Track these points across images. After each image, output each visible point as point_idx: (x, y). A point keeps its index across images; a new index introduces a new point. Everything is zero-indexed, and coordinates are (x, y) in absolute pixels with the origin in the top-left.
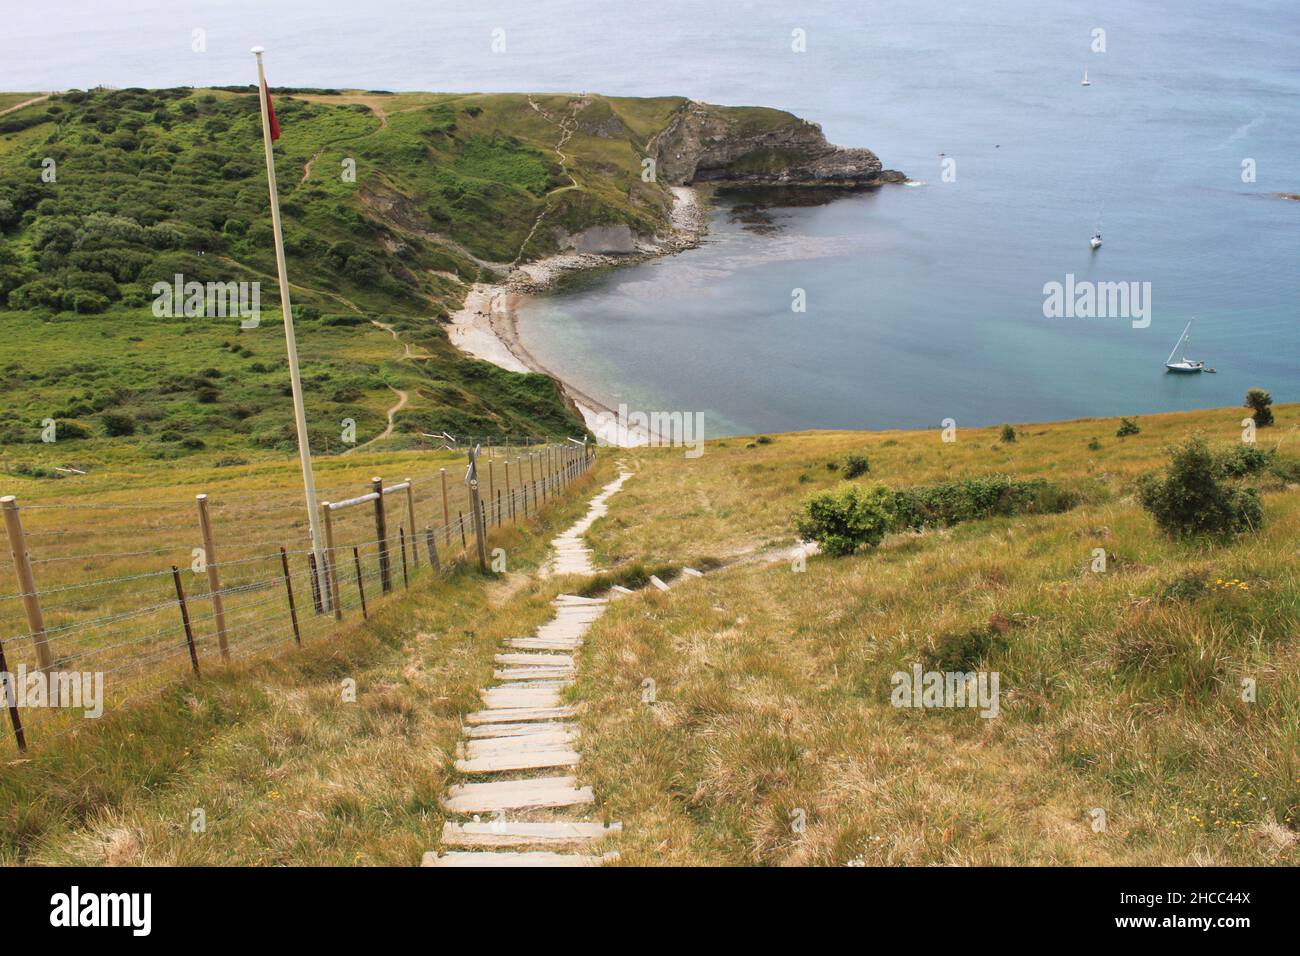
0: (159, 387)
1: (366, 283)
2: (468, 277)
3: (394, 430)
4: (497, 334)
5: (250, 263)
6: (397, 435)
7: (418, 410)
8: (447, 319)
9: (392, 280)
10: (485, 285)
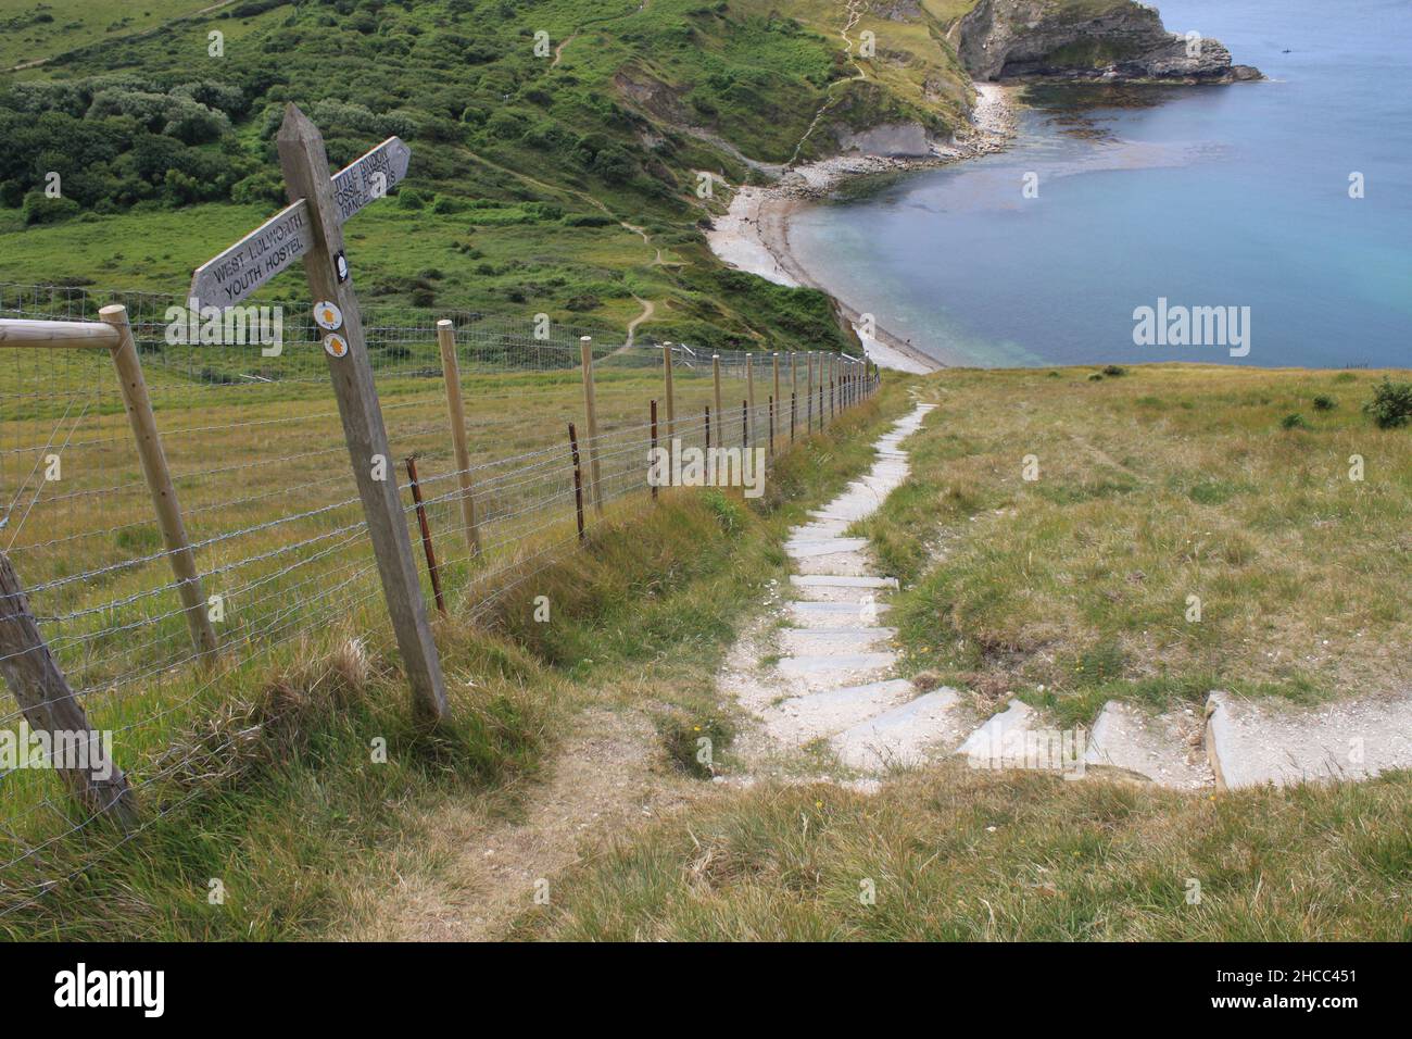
0: (371, 287)
1: (618, 181)
2: (735, 178)
3: (634, 344)
4: (765, 244)
5: (490, 157)
6: (636, 352)
7: (665, 323)
8: (708, 225)
9: (648, 178)
10: (755, 188)
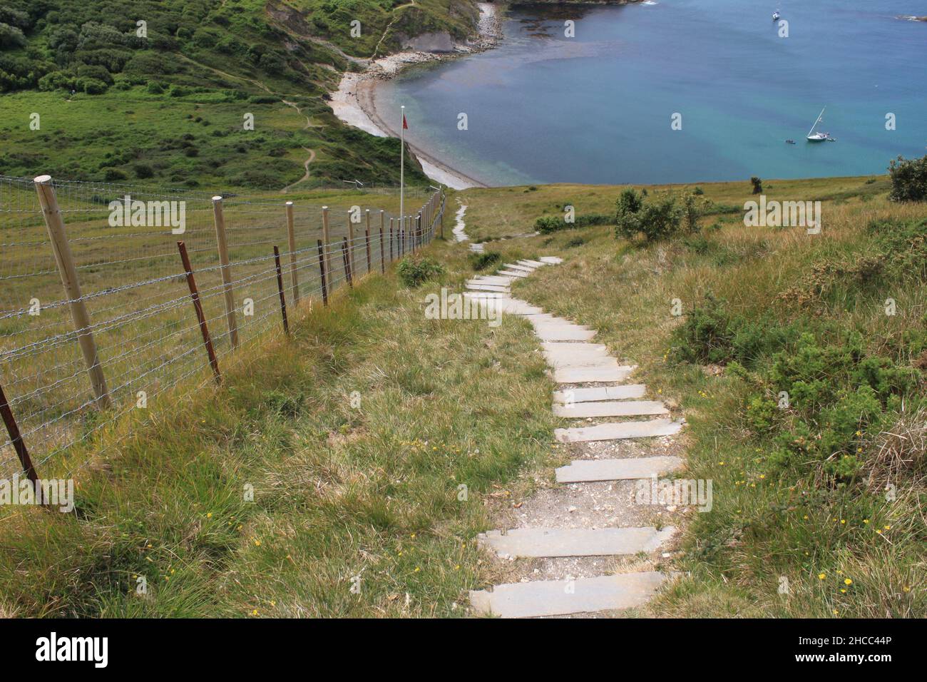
0: (159, 146)
1: (275, 73)
2: (341, 67)
3: (311, 175)
4: (362, 108)
5: (196, 59)
6: (313, 178)
7: (324, 162)
8: (328, 98)
9: (292, 71)
10: (353, 74)
